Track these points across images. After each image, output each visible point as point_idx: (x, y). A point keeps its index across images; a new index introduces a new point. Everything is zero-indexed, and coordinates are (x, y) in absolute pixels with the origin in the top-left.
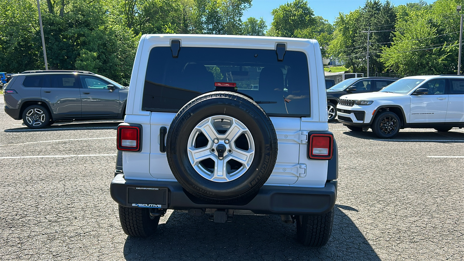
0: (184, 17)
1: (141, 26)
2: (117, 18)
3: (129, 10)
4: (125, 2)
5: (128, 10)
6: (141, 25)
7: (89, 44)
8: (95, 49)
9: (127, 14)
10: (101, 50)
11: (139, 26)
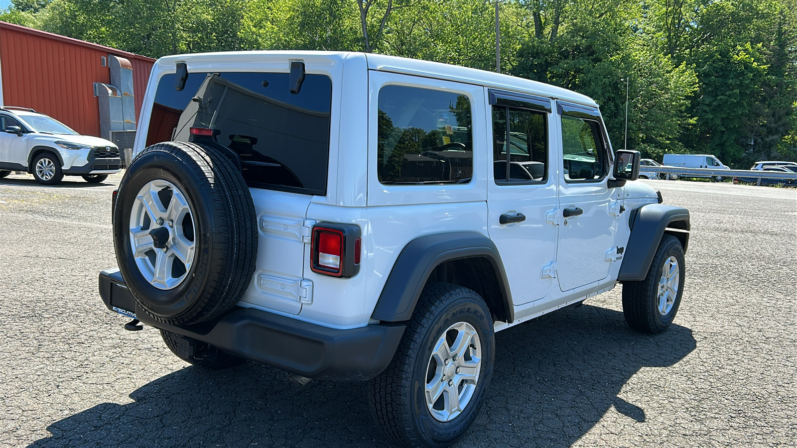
0: (780, 28)
1: (691, 50)
2: (652, 39)
3: (673, 23)
4: (667, 10)
5: (670, 22)
6: (692, 47)
7: (590, 85)
8: (597, 93)
9: (669, 29)
10: (607, 95)
11: (688, 50)
